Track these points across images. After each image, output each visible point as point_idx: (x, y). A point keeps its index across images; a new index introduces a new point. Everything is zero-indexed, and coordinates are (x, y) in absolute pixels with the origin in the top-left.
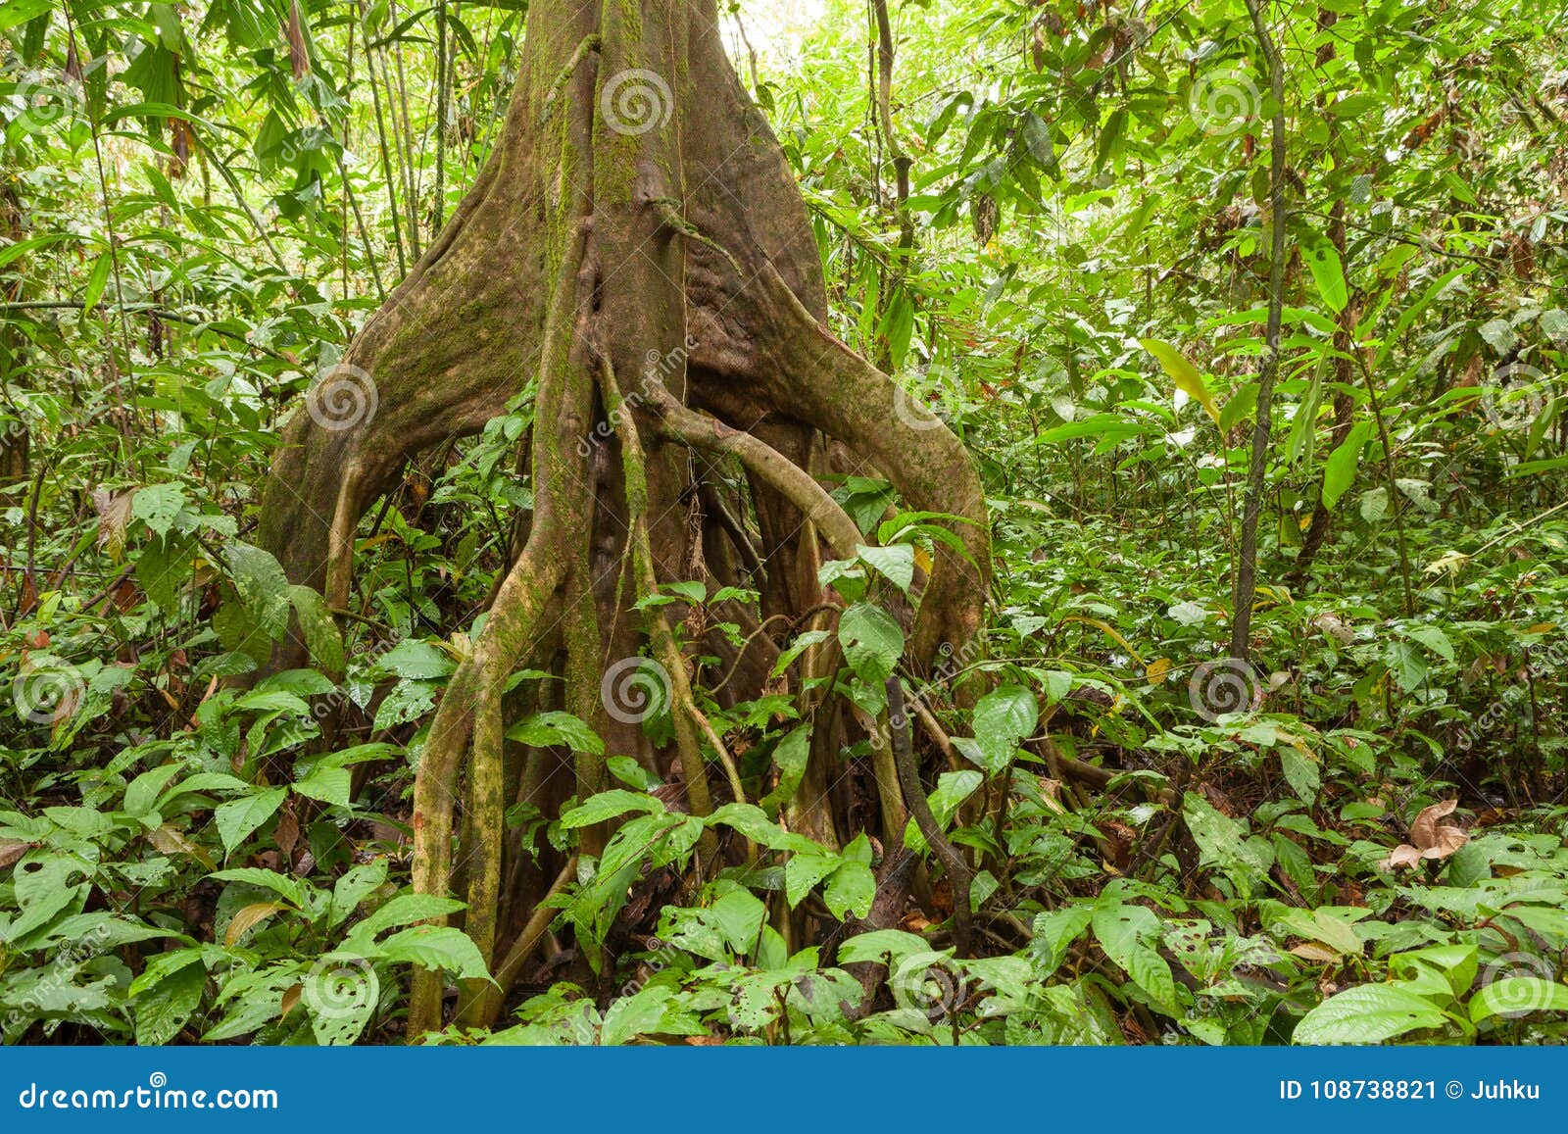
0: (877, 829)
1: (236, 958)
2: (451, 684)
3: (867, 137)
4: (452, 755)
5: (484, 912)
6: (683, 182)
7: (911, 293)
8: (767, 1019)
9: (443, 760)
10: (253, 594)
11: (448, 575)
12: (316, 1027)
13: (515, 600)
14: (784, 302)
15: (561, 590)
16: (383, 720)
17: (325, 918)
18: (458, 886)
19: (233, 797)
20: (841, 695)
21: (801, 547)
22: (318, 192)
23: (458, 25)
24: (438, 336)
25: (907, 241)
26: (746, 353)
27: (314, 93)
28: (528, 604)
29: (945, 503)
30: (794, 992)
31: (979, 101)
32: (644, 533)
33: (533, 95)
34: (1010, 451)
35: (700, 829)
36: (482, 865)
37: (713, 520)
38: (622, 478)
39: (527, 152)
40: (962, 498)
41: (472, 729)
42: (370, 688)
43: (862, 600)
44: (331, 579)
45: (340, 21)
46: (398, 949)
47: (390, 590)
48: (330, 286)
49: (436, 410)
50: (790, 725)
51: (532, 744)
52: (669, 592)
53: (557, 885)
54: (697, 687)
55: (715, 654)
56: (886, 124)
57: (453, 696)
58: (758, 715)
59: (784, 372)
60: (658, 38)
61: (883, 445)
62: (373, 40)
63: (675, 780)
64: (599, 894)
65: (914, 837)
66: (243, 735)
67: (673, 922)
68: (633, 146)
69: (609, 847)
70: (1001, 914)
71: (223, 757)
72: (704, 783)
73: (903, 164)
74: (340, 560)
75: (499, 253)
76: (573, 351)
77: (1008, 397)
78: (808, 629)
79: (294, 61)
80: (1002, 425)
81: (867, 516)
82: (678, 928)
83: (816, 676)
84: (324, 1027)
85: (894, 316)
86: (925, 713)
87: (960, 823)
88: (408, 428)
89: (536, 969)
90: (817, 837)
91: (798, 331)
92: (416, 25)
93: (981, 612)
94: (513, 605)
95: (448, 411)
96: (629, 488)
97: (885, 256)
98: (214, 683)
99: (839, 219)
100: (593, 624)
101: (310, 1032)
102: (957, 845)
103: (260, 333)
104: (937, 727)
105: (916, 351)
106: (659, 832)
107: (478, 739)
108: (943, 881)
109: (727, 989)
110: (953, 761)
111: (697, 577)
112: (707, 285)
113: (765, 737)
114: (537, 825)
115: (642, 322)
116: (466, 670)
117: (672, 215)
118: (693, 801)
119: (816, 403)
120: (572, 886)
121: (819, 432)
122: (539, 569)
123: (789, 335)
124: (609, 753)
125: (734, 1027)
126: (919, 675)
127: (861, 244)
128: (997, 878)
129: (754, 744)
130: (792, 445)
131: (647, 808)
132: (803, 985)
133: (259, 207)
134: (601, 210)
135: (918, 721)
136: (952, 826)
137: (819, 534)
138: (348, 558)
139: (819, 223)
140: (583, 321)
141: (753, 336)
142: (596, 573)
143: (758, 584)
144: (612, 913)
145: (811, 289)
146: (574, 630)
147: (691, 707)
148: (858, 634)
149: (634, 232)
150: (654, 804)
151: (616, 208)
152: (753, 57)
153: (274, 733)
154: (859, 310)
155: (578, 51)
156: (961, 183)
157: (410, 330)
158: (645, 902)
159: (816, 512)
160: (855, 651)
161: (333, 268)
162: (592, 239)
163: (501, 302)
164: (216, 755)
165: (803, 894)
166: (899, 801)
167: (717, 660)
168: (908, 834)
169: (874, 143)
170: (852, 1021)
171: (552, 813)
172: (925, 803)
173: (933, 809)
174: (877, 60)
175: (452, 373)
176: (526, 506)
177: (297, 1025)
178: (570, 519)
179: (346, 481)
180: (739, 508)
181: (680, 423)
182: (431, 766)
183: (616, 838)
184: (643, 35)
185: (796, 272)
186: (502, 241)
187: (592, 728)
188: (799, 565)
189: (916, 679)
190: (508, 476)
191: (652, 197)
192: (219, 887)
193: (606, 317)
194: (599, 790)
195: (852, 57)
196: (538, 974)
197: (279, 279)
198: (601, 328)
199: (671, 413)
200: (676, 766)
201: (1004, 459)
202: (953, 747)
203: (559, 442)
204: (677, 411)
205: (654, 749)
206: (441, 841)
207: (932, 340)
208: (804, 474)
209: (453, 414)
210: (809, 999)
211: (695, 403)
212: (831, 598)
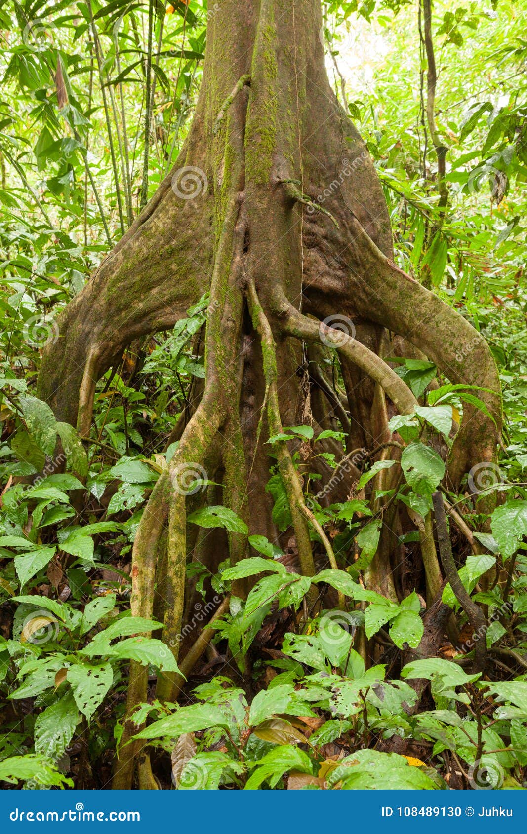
0: (423, 590)
1: (27, 650)
2: (155, 487)
3: (417, 133)
4: (155, 531)
5: (173, 629)
6: (302, 168)
7: (445, 237)
8: (355, 710)
9: (150, 534)
10: (35, 427)
11: (148, 416)
12: (76, 696)
13: (194, 436)
14: (366, 245)
15: (221, 429)
16: (113, 507)
17: (78, 628)
18: (158, 613)
19: (24, 551)
20: (400, 502)
21: (374, 405)
22: (72, 178)
23: (159, 71)
24: (146, 268)
25: (444, 202)
26: (340, 278)
27: (70, 116)
28: (202, 438)
29: (471, 378)
30: (371, 693)
31: (497, 109)
32: (274, 394)
33: (207, 114)
34: (508, 341)
35: (309, 584)
36: (172, 601)
37: (317, 386)
38: (261, 359)
39: (203, 151)
40: (483, 375)
41: (168, 515)
42: (103, 486)
43: (417, 441)
44: (80, 418)
45: (85, 70)
46: (122, 651)
47: (112, 425)
48: (76, 235)
49: (144, 314)
50: (365, 520)
51: (204, 526)
52: (289, 432)
53: (217, 615)
54: (307, 493)
55: (316, 472)
56: (431, 125)
57: (156, 495)
58: (346, 511)
59: (364, 291)
60: (287, 75)
61: (430, 339)
62: (105, 81)
63: (291, 552)
64: (244, 622)
65: (448, 596)
66: (30, 513)
67: (292, 643)
68: (270, 146)
69: (251, 593)
70: (507, 650)
71: (18, 526)
72: (310, 555)
73: (442, 151)
74: (86, 407)
75: (184, 215)
76: (231, 278)
77: (510, 305)
78: (379, 459)
79: (59, 96)
80: (504, 323)
81: (419, 385)
82: (296, 647)
83: (384, 489)
84: (80, 696)
85: (435, 252)
86: (457, 515)
87: (479, 589)
88: (126, 326)
89: (203, 666)
90: (384, 593)
91: (374, 264)
92: (133, 71)
93: (495, 449)
94: (193, 439)
95: (152, 315)
96: (265, 366)
97: (428, 212)
98: (11, 480)
99: (398, 188)
100: (242, 451)
101: (71, 698)
102: (477, 603)
103: (39, 266)
104: (464, 526)
105: (447, 274)
106: (283, 585)
107: (172, 522)
108: (466, 625)
109: (329, 689)
110: (475, 548)
111: (307, 422)
112: (314, 234)
113: (350, 526)
114: (204, 576)
115: (274, 259)
116: (165, 479)
117: (294, 190)
118: (304, 566)
119: (385, 311)
120: (227, 616)
121: (386, 329)
122: (209, 416)
123: (368, 266)
124: (251, 534)
125: (334, 714)
126: (451, 490)
127: (413, 204)
128: (505, 626)
129: (341, 530)
130: (368, 338)
131: (275, 570)
132: (377, 690)
133: (34, 186)
134: (250, 186)
135: (452, 519)
136: (474, 592)
137: (386, 395)
138: (90, 406)
139: (386, 192)
140: (237, 259)
141: (344, 267)
142: (243, 419)
143: (345, 428)
144: (252, 635)
145: (382, 236)
146: (229, 455)
147: (303, 506)
148: (414, 464)
149: (270, 201)
150: (280, 567)
151: (259, 186)
152: (343, 83)
153: (48, 514)
154: (410, 248)
155: (237, 86)
156: (483, 163)
157: (129, 265)
158: (271, 628)
159: (387, 382)
160: (412, 474)
161: (78, 223)
162: (243, 206)
163: (186, 246)
164: (14, 526)
165: (376, 630)
166: (438, 571)
167: (319, 476)
168: (444, 595)
169: (422, 138)
170: (410, 715)
171: (214, 569)
172: (457, 575)
173: (462, 579)
174: (426, 82)
175: (154, 291)
176: (201, 376)
177: (64, 694)
178: (228, 385)
179: (90, 358)
180: (333, 379)
181: (298, 324)
182: (142, 537)
183: (255, 588)
184: (278, 74)
185: (373, 225)
186: (186, 208)
187: (239, 517)
188: (373, 416)
189: (450, 493)
190: (188, 356)
191: (282, 179)
192: (15, 606)
193: (252, 256)
194: (243, 557)
195: (408, 80)
196: (204, 669)
197: (47, 232)
198: (248, 263)
199: (292, 318)
200: (292, 543)
201: (505, 346)
202: (475, 538)
203: (222, 336)
204: (296, 316)
205: (279, 532)
206: (148, 584)
207: (460, 268)
208: (377, 357)
209: (154, 317)
210: (382, 699)
211: (307, 310)
212: (394, 439)
